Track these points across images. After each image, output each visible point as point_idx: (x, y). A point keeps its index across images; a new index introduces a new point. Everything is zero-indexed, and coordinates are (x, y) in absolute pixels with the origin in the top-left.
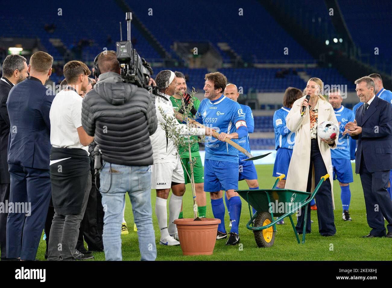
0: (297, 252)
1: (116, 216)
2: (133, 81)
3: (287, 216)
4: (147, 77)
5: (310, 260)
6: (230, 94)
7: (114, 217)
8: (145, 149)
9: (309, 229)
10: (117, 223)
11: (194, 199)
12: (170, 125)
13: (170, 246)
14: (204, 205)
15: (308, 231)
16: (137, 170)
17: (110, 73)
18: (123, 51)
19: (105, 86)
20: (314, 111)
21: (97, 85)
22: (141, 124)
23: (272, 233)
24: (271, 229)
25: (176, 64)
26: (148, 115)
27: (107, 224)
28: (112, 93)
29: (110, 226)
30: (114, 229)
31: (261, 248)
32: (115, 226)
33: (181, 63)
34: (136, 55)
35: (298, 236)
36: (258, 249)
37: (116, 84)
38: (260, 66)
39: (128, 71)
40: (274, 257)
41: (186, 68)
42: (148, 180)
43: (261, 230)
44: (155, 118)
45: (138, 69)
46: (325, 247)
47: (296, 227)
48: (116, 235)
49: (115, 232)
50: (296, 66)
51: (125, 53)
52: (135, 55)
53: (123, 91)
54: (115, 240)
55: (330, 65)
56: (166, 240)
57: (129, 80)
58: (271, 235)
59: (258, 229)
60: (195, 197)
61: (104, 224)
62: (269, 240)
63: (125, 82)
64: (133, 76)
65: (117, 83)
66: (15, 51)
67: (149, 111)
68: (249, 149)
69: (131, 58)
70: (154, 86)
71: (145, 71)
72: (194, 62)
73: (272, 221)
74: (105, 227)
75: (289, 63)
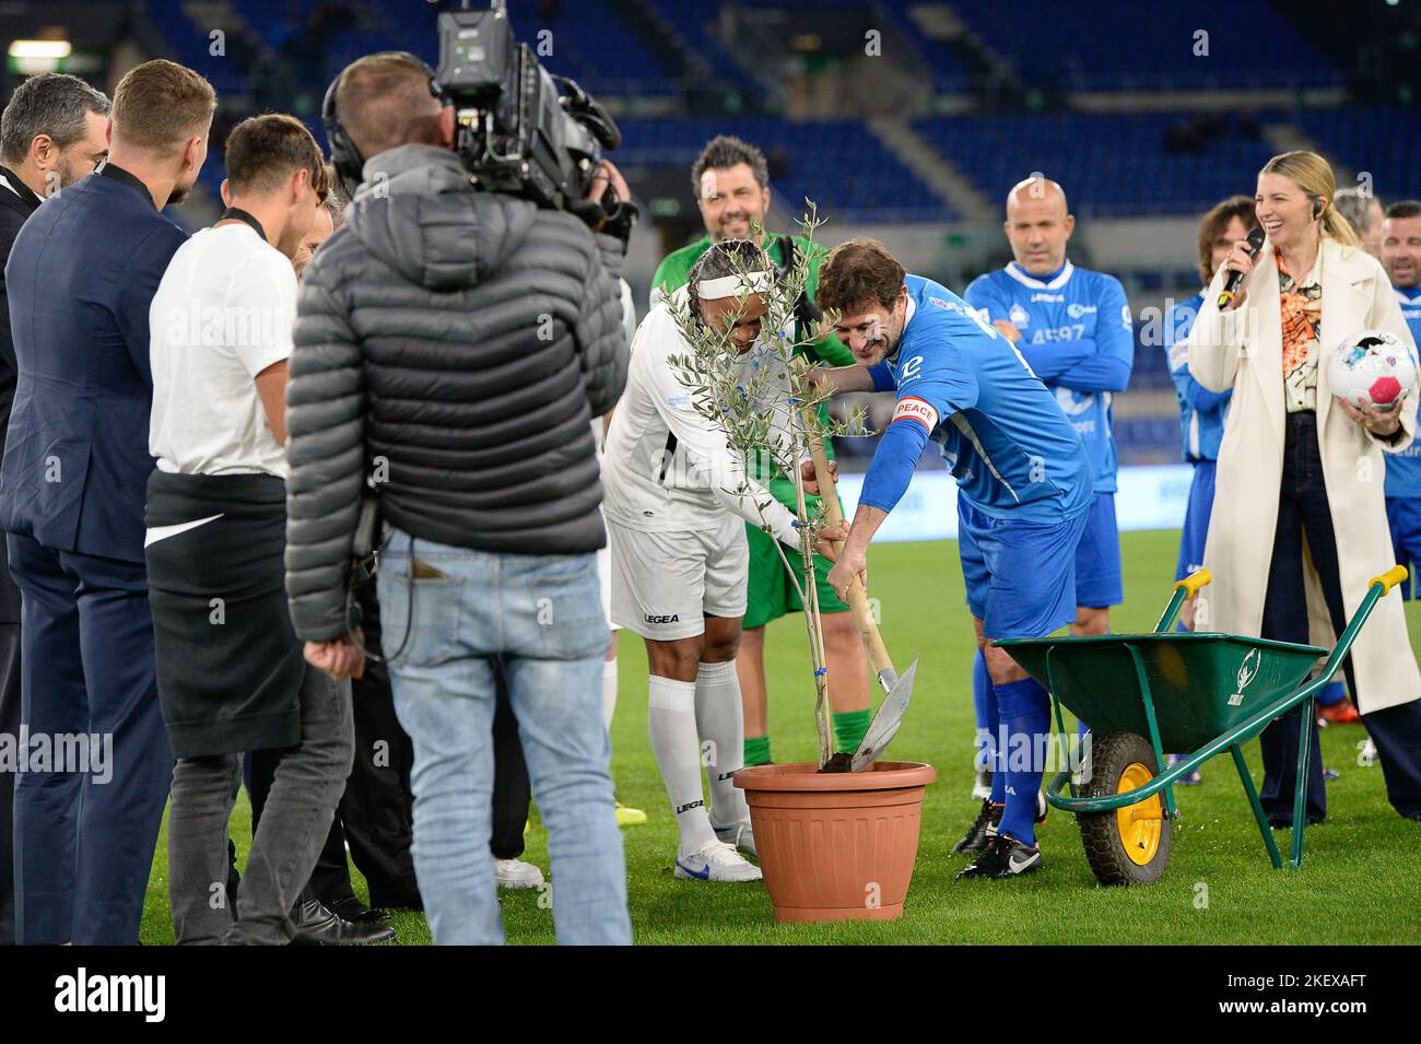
0: (1270, 903)
1: (458, 763)
2: (511, 182)
3: (1223, 751)
4: (585, 164)
5: (1328, 943)
6: (1035, 228)
7: (450, 767)
8: (565, 479)
9: (1318, 802)
10: (466, 792)
11: (817, 680)
12: (712, 363)
13: (719, 884)
14: (862, 708)
15: (1316, 812)
16: (525, 571)
17: (411, 150)
18: (466, 53)
19: (390, 209)
20: (1305, 291)
21: (358, 205)
22: (557, 371)
23: (1157, 824)
24: (1153, 806)
25: (733, 102)
26: (584, 331)
27: (425, 800)
28: (425, 240)
29: (438, 810)
30: (455, 822)
31: (1111, 889)
32: (458, 808)
33: (753, 95)
34: (528, 67)
35: (1272, 838)
36: (1099, 894)
37: (437, 199)
38: (1097, 103)
39: (490, 142)
40: (1167, 926)
41: (777, 119)
42: (585, 614)
43: (1110, 812)
44: (614, 345)
45: (535, 134)
46: (1391, 882)
47: (1262, 801)
48: (466, 846)
49: (462, 833)
50: (1251, 100)
51: (476, 63)
52: (523, 71)
53: (469, 228)
54: (464, 867)
55: (1405, 94)
56: (702, 857)
57: (494, 178)
58: (1153, 831)
59: (1099, 806)
60: (825, 670)
61: (414, 798)
62: (1147, 853)
63: (479, 187)
64: (512, 165)
65: (443, 192)
66: (38, 55)
67: (589, 313)
68: (1110, 463)
69: (503, 87)
70: (616, 200)
71: (573, 134)
72: (810, 91)
73: (1156, 773)
74: (420, 815)
75: (1223, 86)
